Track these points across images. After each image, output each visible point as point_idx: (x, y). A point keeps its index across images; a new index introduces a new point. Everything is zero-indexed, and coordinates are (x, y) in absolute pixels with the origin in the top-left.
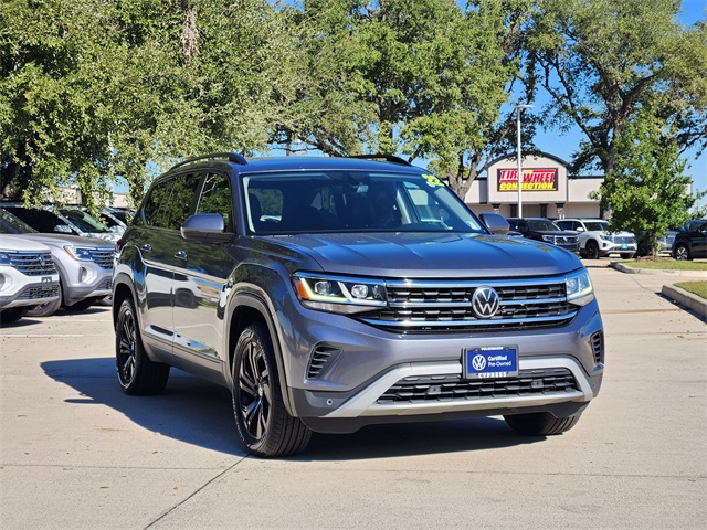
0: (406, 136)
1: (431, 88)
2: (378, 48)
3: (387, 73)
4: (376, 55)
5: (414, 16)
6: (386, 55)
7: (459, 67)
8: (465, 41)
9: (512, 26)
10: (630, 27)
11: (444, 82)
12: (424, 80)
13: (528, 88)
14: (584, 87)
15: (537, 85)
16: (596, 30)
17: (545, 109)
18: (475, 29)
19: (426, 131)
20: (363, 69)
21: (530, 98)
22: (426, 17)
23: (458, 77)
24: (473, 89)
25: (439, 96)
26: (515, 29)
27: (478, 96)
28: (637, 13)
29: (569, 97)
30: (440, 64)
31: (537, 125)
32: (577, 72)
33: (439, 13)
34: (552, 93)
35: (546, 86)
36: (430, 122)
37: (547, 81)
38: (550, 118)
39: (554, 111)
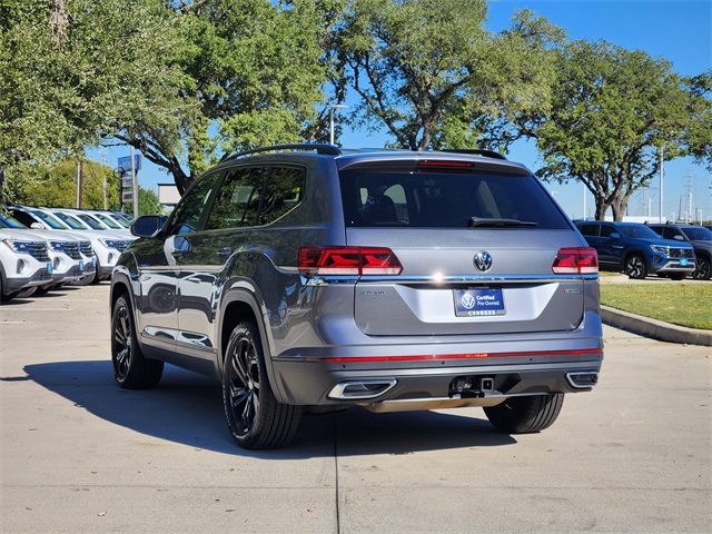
0: (226, 133)
1: (252, 85)
2: (197, 43)
3: (208, 68)
4: (195, 50)
5: (233, 11)
6: (208, 50)
7: (280, 65)
8: (287, 39)
9: (326, 26)
10: (442, 32)
11: (265, 80)
12: (246, 77)
13: (338, 89)
14: (390, 90)
15: (348, 86)
16: (408, 35)
17: (354, 110)
18: (295, 28)
19: (246, 129)
20: (182, 63)
21: (341, 98)
22: (245, 13)
23: (279, 75)
24: (293, 88)
25: (260, 94)
26: (328, 29)
27: (299, 94)
28: (449, 19)
29: (379, 99)
30: (262, 62)
31: (343, 125)
32: (384, 74)
33: (261, 11)
34: (363, 95)
35: (356, 88)
36: (251, 119)
37: (357, 82)
38: (359, 119)
39: (363, 112)
